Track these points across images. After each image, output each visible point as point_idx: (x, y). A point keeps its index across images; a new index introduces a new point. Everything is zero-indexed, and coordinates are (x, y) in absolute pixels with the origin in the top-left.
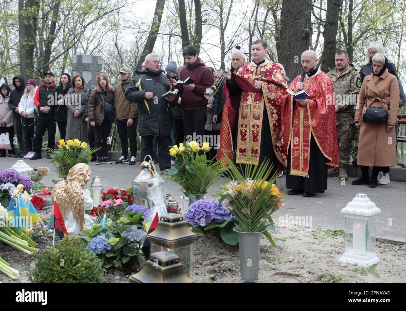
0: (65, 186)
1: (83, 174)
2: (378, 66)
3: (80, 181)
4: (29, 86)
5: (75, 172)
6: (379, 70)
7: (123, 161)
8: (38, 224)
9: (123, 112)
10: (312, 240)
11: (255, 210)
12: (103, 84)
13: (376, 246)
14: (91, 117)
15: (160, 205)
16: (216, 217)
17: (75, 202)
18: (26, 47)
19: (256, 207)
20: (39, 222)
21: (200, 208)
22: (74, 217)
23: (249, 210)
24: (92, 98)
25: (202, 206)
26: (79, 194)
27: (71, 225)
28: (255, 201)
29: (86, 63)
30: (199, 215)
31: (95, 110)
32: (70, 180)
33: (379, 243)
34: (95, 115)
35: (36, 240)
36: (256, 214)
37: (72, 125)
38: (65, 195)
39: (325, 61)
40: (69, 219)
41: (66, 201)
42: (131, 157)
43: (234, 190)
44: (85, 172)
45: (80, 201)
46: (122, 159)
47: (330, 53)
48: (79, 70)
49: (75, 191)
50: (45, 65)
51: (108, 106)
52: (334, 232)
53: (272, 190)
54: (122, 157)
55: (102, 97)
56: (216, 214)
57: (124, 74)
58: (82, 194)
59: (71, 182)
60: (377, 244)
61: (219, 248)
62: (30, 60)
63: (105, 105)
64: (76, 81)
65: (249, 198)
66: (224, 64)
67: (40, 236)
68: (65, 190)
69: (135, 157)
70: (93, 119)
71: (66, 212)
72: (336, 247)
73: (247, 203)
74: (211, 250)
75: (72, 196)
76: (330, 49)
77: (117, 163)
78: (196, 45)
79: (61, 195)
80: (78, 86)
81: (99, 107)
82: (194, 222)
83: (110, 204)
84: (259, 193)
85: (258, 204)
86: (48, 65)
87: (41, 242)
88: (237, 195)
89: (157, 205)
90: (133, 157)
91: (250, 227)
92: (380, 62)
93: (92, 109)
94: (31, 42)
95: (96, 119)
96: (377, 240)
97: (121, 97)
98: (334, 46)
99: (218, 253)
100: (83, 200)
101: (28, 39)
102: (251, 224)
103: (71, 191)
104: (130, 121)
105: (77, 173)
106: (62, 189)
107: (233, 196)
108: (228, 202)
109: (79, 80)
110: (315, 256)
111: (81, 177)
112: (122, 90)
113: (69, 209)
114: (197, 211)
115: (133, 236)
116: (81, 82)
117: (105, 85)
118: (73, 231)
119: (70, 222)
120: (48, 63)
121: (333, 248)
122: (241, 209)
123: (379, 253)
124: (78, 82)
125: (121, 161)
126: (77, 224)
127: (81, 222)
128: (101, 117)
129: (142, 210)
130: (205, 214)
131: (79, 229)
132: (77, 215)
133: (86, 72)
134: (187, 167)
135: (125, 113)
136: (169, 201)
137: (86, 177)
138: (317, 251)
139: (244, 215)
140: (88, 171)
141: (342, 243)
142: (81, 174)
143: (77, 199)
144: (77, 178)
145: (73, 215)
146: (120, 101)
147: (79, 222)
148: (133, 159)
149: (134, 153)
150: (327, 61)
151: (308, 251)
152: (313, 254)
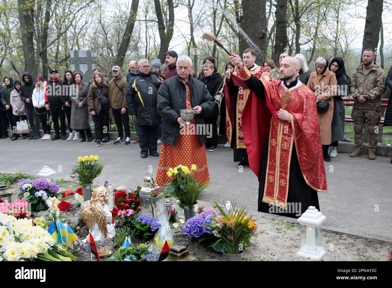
0: (90, 205)
1: (103, 196)
2: (321, 67)
3: (102, 201)
4: (39, 82)
5: (97, 195)
6: (322, 70)
7: (120, 141)
8: (76, 242)
9: (117, 103)
10: (277, 235)
11: (237, 237)
12: (98, 81)
13: (323, 235)
14: (91, 108)
15: (166, 225)
16: (207, 232)
17: (99, 219)
18: (27, 35)
19: (238, 235)
20: (76, 241)
21: (195, 225)
22: (99, 229)
23: (233, 237)
24: (91, 92)
25: (196, 223)
26: (102, 213)
27: (97, 234)
28: (236, 231)
29: (82, 57)
30: (194, 230)
31: (94, 101)
32: (94, 201)
33: (325, 233)
34: (94, 105)
35: (76, 255)
36: (238, 240)
37: (76, 114)
38: (91, 212)
39: (278, 37)
40: (95, 229)
41: (92, 216)
42: (126, 138)
43: (221, 223)
44: (104, 194)
45: (104, 218)
46: (119, 140)
47: (282, 31)
48: (77, 63)
49: (99, 211)
50: (44, 49)
51: (104, 99)
52: (293, 223)
53: (248, 224)
54: (119, 138)
55: (99, 92)
56: (206, 229)
57: (117, 71)
58: (104, 212)
59: (95, 202)
60: (324, 234)
61: (210, 252)
62: (31, 45)
63: (102, 98)
64: (76, 78)
65: (232, 229)
66: (193, 37)
67: (79, 251)
68: (91, 209)
69: (130, 137)
70: (93, 109)
71: (93, 224)
72: (294, 241)
73: (231, 232)
74: (205, 254)
75: (97, 214)
76: (282, 28)
77: (115, 143)
78: (170, 28)
79: (88, 212)
80: (78, 82)
81: (97, 100)
82: (191, 234)
83: (124, 214)
84: (240, 226)
85: (239, 233)
86: (46, 49)
87: (80, 256)
88: (224, 227)
89: (163, 226)
90: (127, 138)
91: (234, 248)
92: (322, 65)
93: (92, 101)
94: (30, 30)
95: (95, 109)
96: (324, 230)
97: (114, 90)
98: (284, 25)
99: (210, 257)
100: (105, 217)
101: (28, 27)
102: (234, 246)
103: (96, 210)
104: (123, 110)
105: (98, 196)
106: (89, 208)
107: (221, 228)
108: (217, 232)
109: (78, 77)
110: (280, 252)
111: (102, 199)
112: (115, 85)
113: (95, 222)
114: (192, 227)
115: (150, 258)
116: (80, 78)
117: (100, 82)
118: (99, 240)
119: (96, 231)
120: (46, 47)
121: (292, 242)
122: (227, 236)
123: (325, 242)
124: (77, 78)
125: (118, 142)
126: (101, 233)
127: (104, 232)
128: (99, 108)
129: (150, 221)
130: (198, 229)
131: (104, 237)
132: (102, 227)
133: (82, 65)
134: (181, 187)
135: (119, 103)
136: (167, 203)
137: (105, 197)
138: (281, 247)
139: (229, 240)
140: (106, 193)
141: (298, 235)
142: (102, 196)
143: (101, 216)
144: (99, 200)
145: (99, 227)
146: (114, 94)
147: (103, 232)
148: (128, 139)
149: (128, 135)
150: (279, 37)
151: (275, 247)
152: (278, 249)
